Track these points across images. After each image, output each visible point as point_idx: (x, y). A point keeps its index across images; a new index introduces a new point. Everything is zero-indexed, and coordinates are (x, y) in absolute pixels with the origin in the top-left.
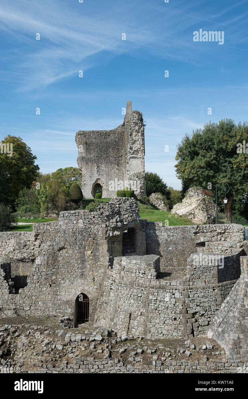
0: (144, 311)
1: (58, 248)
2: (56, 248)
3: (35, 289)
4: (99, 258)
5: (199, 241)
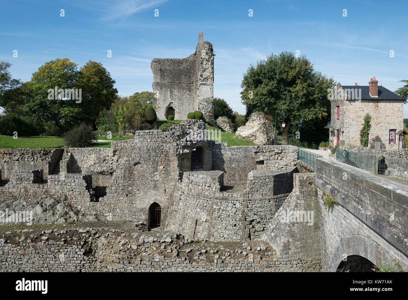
0: (209, 218)
1: (134, 163)
2: (132, 163)
3: (113, 198)
4: (170, 173)
5: (259, 160)
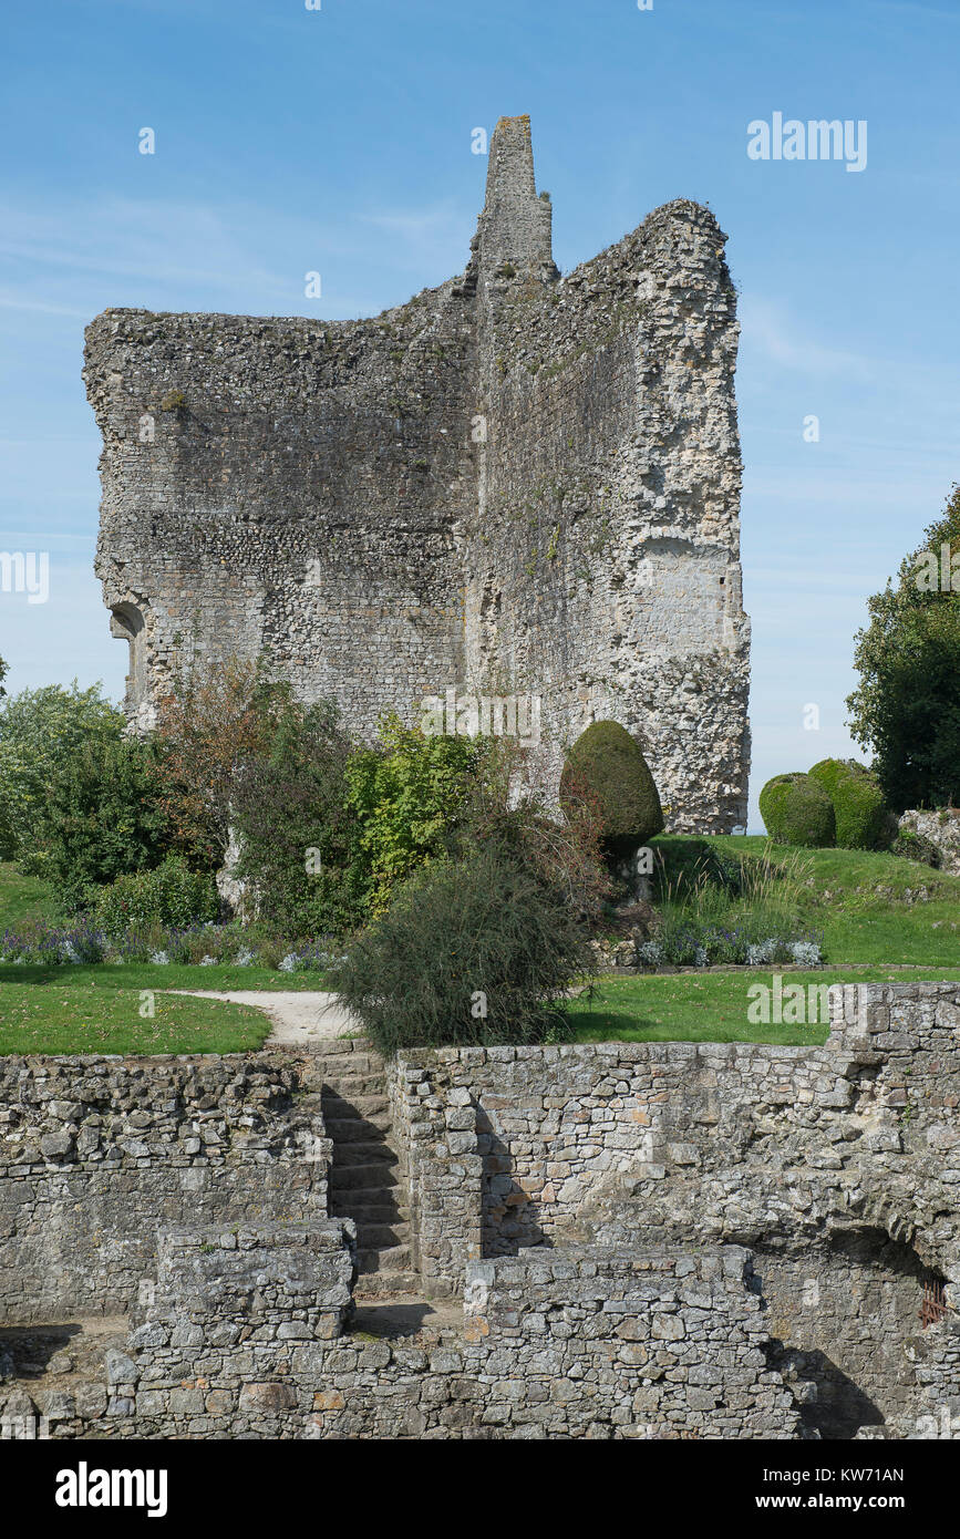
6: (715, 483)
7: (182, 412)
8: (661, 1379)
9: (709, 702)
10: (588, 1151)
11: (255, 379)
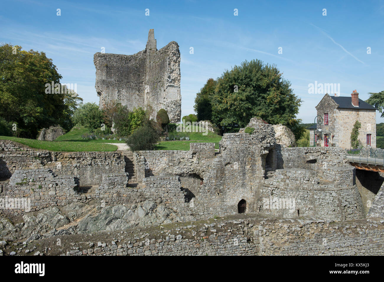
0: (312, 207)
2: (224, 163)
3: (206, 197)
4: (256, 172)
5: (309, 159)
6: (177, 78)
7: (107, 66)
8: (168, 192)
9: (176, 106)
10: (159, 164)
11: (117, 62)
